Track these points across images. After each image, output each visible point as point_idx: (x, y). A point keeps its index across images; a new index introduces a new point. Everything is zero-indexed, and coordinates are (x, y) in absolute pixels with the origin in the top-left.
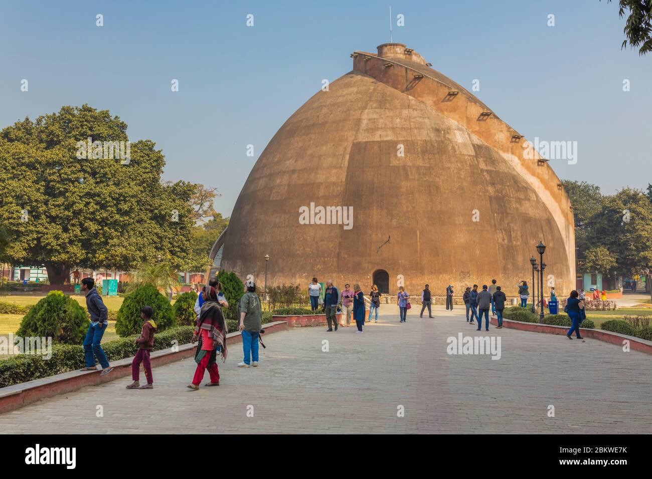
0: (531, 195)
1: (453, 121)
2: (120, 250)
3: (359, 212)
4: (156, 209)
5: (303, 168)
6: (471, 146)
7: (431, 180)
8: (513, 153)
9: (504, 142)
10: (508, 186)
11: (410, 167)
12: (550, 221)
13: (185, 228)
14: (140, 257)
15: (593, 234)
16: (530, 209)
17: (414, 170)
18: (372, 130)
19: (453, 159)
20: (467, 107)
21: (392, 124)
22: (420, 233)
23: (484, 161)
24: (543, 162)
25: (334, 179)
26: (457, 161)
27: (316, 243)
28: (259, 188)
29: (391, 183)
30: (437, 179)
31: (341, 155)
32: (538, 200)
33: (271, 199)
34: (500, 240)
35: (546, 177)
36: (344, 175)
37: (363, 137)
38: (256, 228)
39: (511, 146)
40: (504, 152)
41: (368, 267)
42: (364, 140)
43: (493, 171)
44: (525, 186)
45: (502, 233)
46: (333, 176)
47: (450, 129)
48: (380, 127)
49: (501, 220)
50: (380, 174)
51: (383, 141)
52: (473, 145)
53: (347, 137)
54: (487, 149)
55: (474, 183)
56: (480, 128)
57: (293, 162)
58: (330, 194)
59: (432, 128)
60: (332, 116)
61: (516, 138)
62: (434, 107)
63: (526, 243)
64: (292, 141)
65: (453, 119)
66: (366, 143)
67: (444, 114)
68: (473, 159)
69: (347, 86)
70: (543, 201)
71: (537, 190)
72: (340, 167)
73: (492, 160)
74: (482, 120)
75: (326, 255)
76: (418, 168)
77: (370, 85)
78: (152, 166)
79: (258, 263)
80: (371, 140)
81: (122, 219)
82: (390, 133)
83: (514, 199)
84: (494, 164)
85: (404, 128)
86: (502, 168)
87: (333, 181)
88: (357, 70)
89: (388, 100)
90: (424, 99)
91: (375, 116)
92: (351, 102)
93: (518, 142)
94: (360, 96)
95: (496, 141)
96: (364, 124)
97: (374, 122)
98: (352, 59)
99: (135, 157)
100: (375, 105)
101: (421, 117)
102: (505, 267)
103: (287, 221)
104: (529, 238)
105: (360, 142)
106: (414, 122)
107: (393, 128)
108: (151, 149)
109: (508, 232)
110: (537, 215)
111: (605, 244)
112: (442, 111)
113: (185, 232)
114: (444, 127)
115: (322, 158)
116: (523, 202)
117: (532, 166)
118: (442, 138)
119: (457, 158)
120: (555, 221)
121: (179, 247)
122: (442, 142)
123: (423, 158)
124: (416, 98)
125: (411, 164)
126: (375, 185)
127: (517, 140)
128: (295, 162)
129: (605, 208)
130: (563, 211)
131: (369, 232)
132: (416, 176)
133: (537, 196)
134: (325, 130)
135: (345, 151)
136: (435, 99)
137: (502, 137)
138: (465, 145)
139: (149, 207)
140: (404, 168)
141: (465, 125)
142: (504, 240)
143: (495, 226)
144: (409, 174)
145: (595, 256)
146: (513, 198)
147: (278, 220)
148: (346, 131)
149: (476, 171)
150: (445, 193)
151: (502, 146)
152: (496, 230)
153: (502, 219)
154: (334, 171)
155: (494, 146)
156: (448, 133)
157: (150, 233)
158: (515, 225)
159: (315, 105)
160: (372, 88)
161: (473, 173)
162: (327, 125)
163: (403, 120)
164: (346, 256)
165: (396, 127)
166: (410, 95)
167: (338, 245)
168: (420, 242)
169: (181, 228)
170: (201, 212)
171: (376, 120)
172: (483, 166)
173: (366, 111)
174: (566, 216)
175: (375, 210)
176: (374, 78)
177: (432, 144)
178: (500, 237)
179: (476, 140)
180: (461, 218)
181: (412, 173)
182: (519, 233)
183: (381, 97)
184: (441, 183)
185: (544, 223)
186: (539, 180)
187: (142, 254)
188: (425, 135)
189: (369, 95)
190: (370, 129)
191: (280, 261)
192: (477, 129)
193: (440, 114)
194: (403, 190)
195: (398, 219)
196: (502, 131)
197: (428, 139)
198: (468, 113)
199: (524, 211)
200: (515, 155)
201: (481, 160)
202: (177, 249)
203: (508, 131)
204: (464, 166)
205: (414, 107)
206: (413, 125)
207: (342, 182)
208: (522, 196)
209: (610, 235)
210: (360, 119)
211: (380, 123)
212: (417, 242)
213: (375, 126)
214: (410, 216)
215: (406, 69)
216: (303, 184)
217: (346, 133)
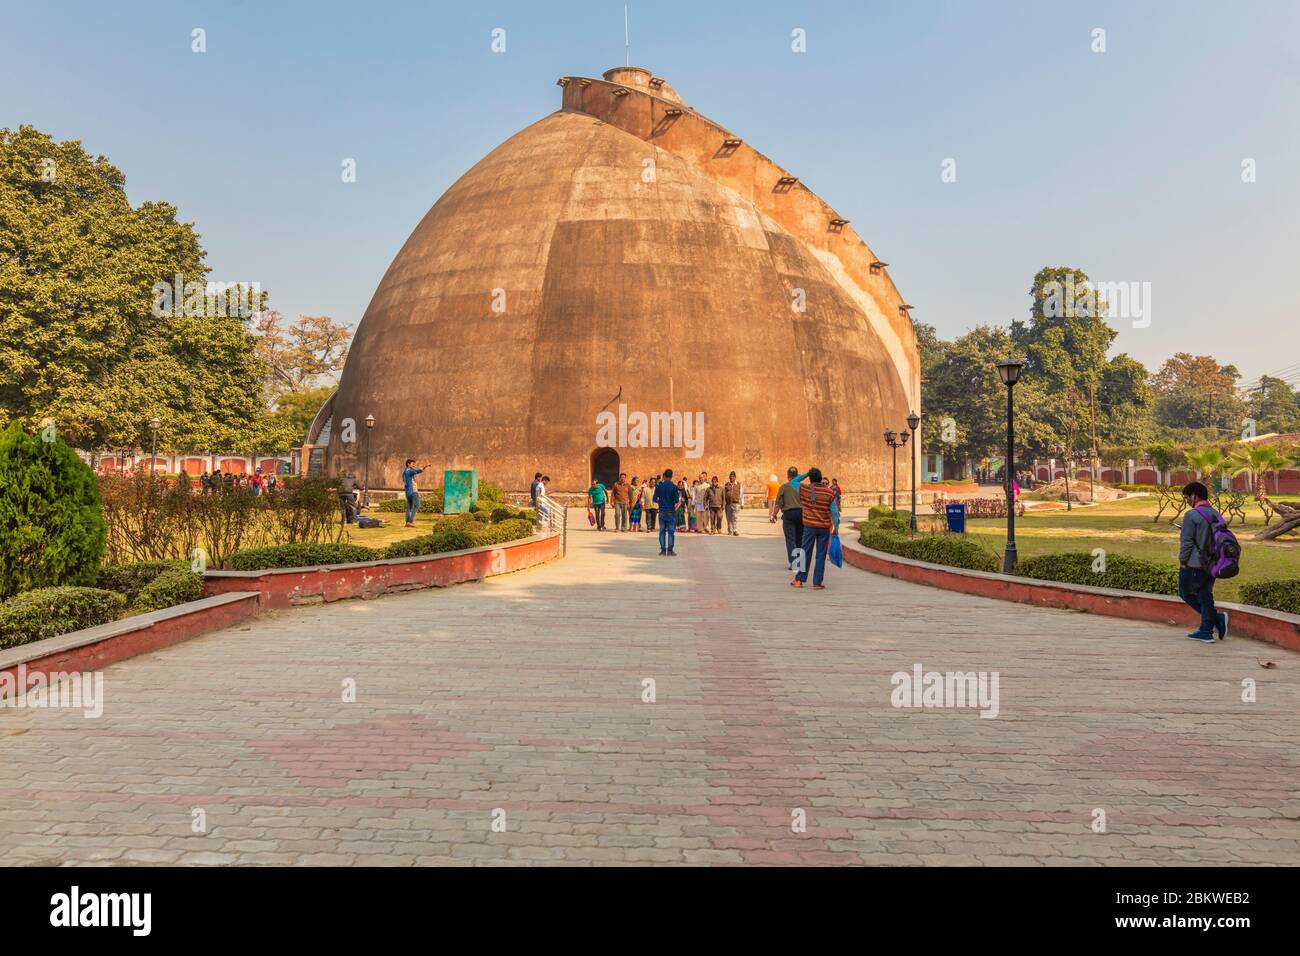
0: (859, 321)
1: (732, 192)
2: (82, 409)
3: (566, 344)
4: (178, 333)
5: (469, 267)
6: (763, 234)
7: (694, 289)
8: (830, 250)
9: (817, 229)
10: (824, 305)
11: (658, 266)
12: (888, 366)
13: (242, 371)
14: (134, 424)
15: (932, 396)
16: (858, 345)
17: (664, 273)
18: (591, 202)
19: (732, 256)
20: (755, 167)
21: (626, 191)
22: (675, 382)
23: (785, 261)
24: (879, 268)
25: (522, 286)
26: (739, 259)
27: (490, 399)
28: (391, 304)
29: (624, 293)
30: (705, 289)
31: (536, 243)
32: (871, 332)
33: (411, 322)
34: (811, 396)
35: (883, 293)
36: (542, 278)
37: (575, 214)
38: (384, 374)
39: (827, 237)
40: (817, 247)
41: (583, 443)
42: (577, 219)
43: (798, 278)
44: (850, 305)
45: (815, 383)
46: (522, 282)
47: (726, 204)
48: (605, 196)
49: (812, 361)
50: (606, 279)
51: (608, 221)
52: (766, 233)
53: (547, 213)
54: (788, 240)
55: (768, 297)
56: (777, 203)
57: (452, 257)
58: (516, 313)
59: (697, 201)
60: (522, 177)
61: (837, 224)
62: (699, 167)
63: (852, 401)
64: (450, 222)
65: (732, 187)
66: (580, 223)
67: (716, 179)
68: (766, 255)
69: (551, 129)
70: (878, 333)
71: (868, 314)
72: (535, 266)
73: (796, 260)
74: (781, 191)
75: (507, 422)
76: (672, 268)
77: (590, 128)
78: (167, 251)
79: (387, 437)
80: (590, 219)
81: (86, 347)
82: (622, 206)
83: (834, 328)
84: (800, 266)
85: (648, 200)
86: (814, 274)
87: (523, 289)
88: (568, 106)
89: (620, 152)
90: (681, 153)
91: (597, 178)
92: (557, 154)
93: (839, 232)
94: (573, 145)
95: (803, 229)
96: (578, 192)
97: (596, 188)
98: (561, 89)
99: (128, 229)
100: (596, 160)
101: (677, 182)
102: (818, 442)
103: (437, 361)
104: (857, 393)
105: (570, 222)
106: (665, 190)
107: (629, 199)
108: (169, 220)
109: (825, 382)
110: (869, 356)
111: (950, 411)
112: (712, 173)
113: (243, 380)
114: (716, 201)
115: (502, 249)
116: (848, 332)
117: (861, 273)
118: (714, 219)
119: (738, 253)
120: (895, 367)
121: (231, 406)
122: (713, 225)
123: (681, 251)
124: (669, 151)
125: (659, 261)
126: (596, 297)
127: (839, 228)
128: (455, 256)
129: (950, 355)
130: (906, 351)
131: (585, 380)
132: (669, 283)
133: (868, 324)
134: (509, 202)
135: (543, 238)
136: (701, 153)
137: (814, 222)
138: (752, 231)
139: (165, 330)
140: (648, 268)
141: (752, 198)
142: (817, 396)
143: (803, 371)
144: (657, 278)
145: (936, 429)
146: (832, 324)
147: (421, 360)
148: (546, 203)
149: (770, 277)
150: (718, 313)
151: (814, 237)
152: (804, 378)
153: (814, 360)
154: (523, 272)
155: (801, 237)
156: (724, 211)
157: (161, 378)
158: (836, 370)
159: (493, 162)
160: (593, 132)
161: (765, 279)
162: (513, 193)
163: (646, 186)
164: (543, 423)
165: (635, 198)
166: (659, 145)
167: (528, 403)
168: (674, 399)
169: (236, 373)
170: (327, 361)
171: (598, 186)
172: (782, 268)
173: (582, 169)
174: (910, 358)
175: (595, 342)
176: (598, 117)
177: (696, 229)
178: (811, 389)
179: (771, 225)
180: (746, 357)
181: (661, 277)
182: (842, 385)
183: (608, 147)
184: (711, 295)
185: (879, 370)
186: (871, 297)
187: (138, 419)
188: (685, 212)
189: (587, 143)
190: (590, 200)
191: (426, 434)
192: (773, 206)
193: (710, 179)
194: (646, 305)
195: (637, 358)
196: (813, 212)
197: (689, 219)
198: (757, 179)
199: (848, 348)
200: (835, 253)
201: (779, 258)
202: (228, 412)
203: (824, 212)
204: (751, 268)
205: (665, 165)
206: (662, 195)
207: (536, 291)
208: (846, 323)
209: (957, 396)
210: (571, 183)
211: (605, 191)
212: (669, 398)
213: (597, 196)
214: (658, 352)
215: (652, 99)
216: (468, 295)
217: (546, 207)
